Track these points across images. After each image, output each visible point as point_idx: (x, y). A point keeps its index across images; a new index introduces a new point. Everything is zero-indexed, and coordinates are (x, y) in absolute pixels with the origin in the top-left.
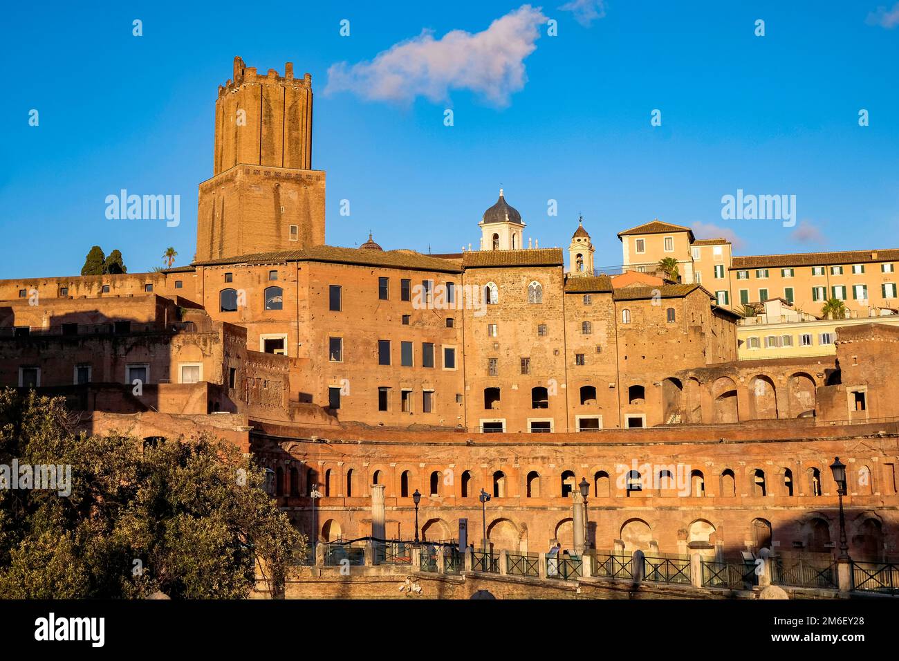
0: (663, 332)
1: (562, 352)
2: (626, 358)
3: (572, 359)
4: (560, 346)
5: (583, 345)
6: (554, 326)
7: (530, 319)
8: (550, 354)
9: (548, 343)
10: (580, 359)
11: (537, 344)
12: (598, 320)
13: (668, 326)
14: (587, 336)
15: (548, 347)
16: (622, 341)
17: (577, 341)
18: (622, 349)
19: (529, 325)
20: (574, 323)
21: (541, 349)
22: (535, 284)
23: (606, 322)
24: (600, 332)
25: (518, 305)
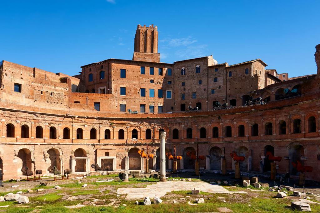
0: (244, 78)
1: (207, 89)
2: (230, 89)
3: (210, 92)
4: (206, 87)
5: (214, 86)
6: (204, 81)
7: (196, 79)
8: (203, 90)
9: (202, 87)
10: (213, 91)
11: (198, 87)
12: (220, 76)
13: (245, 76)
14: (216, 83)
15: (202, 88)
16: (228, 83)
17: (212, 85)
18: (228, 86)
19: (196, 81)
20: (211, 78)
21: (200, 89)
22: (198, 66)
23: (223, 77)
24: (221, 81)
25: (192, 74)
